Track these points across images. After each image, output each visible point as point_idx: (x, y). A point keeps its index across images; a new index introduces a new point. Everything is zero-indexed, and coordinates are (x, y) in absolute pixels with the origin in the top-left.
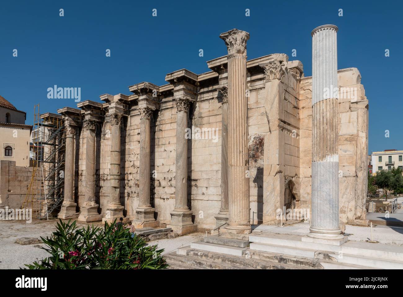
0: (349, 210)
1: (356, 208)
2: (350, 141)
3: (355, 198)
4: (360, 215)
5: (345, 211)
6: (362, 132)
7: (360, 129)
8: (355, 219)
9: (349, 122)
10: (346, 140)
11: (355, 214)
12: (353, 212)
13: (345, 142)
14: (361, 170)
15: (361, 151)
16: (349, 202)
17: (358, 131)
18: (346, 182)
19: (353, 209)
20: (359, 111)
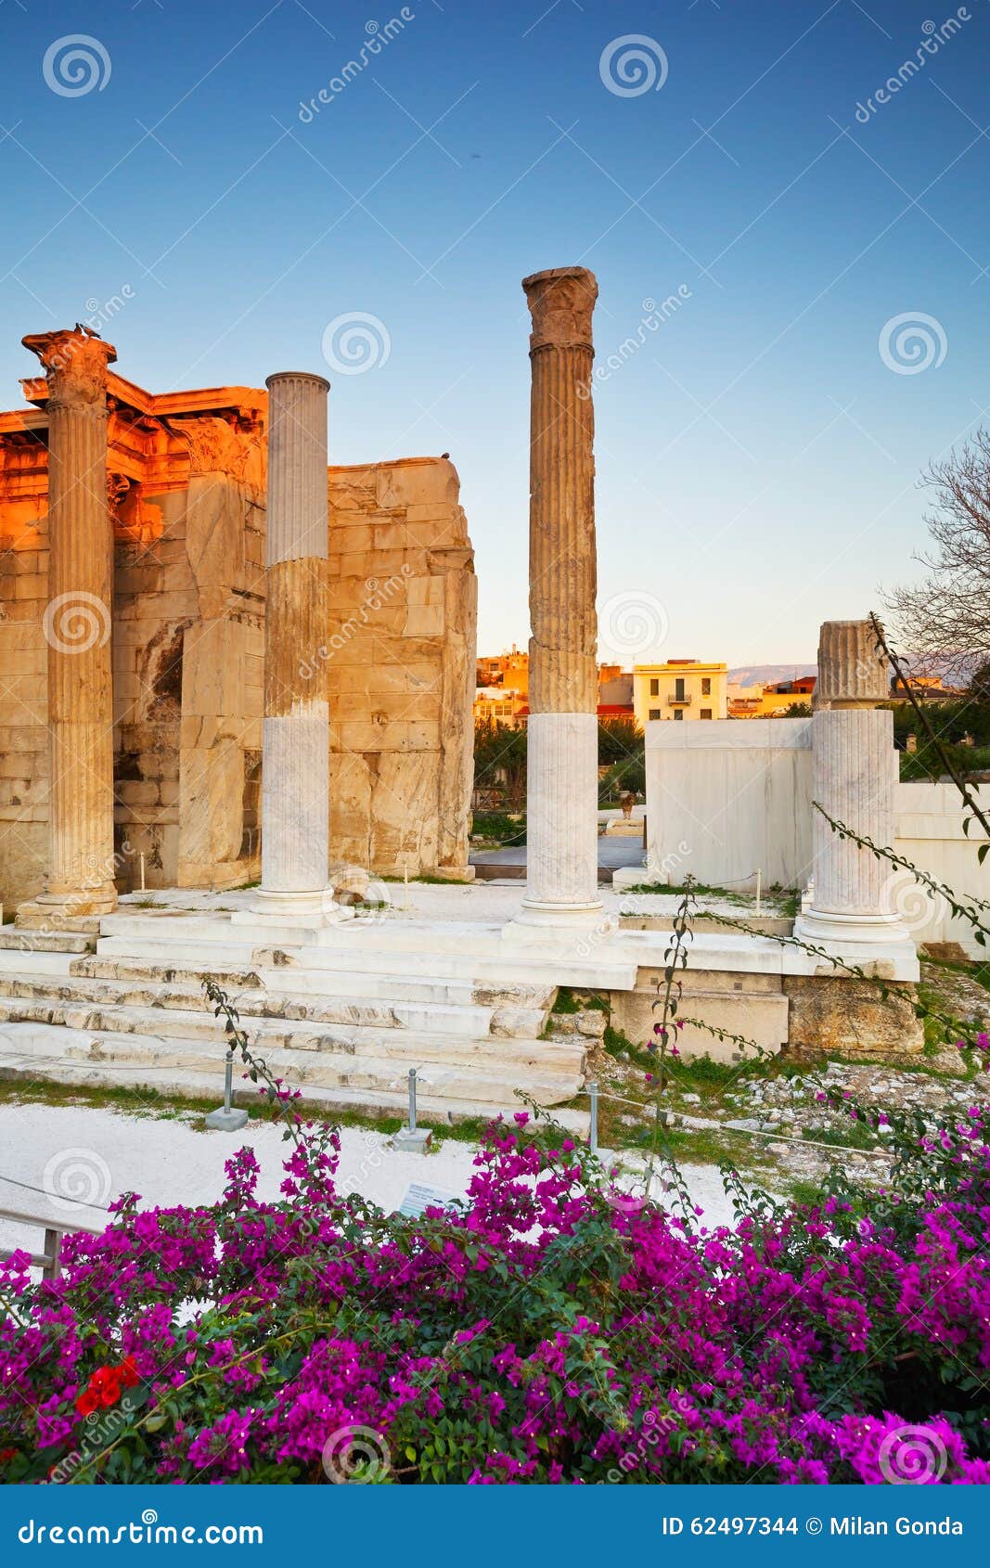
0: (424, 841)
1: (441, 838)
2: (428, 655)
3: (439, 809)
4: (449, 854)
5: (415, 844)
6: (457, 632)
7: (451, 624)
8: (439, 865)
9: (427, 603)
10: (419, 650)
11: (438, 852)
12: (434, 847)
13: (417, 656)
14: (453, 734)
15: (453, 683)
16: (424, 821)
17: (447, 628)
18: (418, 765)
19: (434, 838)
20: (450, 575)
